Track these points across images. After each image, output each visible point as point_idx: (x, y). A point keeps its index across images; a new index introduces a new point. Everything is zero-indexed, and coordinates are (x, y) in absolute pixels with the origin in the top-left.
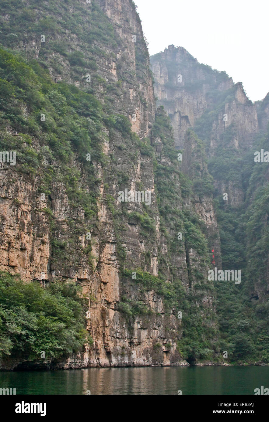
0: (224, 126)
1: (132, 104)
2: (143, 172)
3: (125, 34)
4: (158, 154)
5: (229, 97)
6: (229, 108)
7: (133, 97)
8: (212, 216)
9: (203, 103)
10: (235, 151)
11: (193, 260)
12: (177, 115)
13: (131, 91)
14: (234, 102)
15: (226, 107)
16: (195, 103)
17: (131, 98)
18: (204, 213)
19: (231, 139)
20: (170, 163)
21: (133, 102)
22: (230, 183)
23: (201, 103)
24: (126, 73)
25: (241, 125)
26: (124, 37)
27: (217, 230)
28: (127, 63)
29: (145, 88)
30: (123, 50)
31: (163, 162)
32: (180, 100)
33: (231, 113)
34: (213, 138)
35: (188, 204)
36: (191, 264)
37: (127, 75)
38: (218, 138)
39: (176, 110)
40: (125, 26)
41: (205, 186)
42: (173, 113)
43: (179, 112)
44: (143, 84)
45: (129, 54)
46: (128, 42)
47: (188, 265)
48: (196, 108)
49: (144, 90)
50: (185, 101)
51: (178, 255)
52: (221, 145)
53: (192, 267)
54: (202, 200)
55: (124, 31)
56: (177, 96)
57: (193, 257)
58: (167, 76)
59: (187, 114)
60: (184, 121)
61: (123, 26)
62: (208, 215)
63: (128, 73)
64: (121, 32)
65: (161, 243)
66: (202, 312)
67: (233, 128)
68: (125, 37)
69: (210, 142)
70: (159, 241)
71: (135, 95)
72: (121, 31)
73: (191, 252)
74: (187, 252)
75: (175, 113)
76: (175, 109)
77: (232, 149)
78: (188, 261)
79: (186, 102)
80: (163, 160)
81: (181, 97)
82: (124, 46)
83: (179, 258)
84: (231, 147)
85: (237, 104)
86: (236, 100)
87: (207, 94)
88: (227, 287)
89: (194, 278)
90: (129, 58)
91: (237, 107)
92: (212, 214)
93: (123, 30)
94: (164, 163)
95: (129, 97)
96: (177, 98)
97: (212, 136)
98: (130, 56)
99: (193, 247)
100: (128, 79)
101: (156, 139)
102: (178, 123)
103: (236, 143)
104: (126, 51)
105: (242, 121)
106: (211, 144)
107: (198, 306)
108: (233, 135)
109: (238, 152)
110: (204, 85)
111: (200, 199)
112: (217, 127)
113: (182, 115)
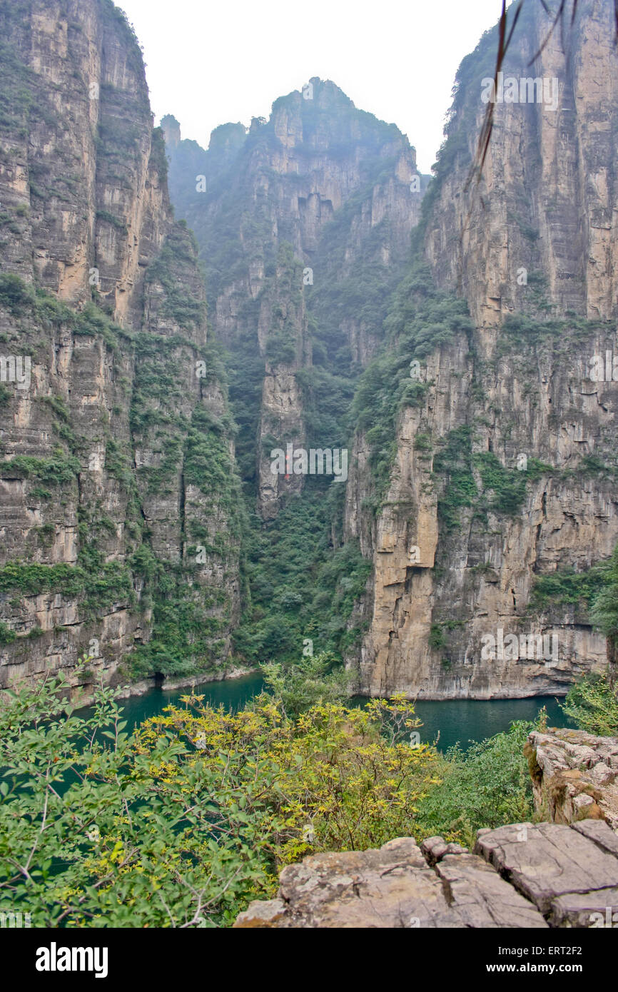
0: (370, 225)
1: (66, 240)
2: (75, 367)
3: (68, 102)
4: (153, 315)
5: (383, 173)
6: (381, 194)
7: (70, 226)
8: (292, 399)
9: (355, 178)
10: (380, 268)
11: (192, 504)
12: (314, 199)
13: (66, 215)
14: (391, 180)
15: (376, 192)
16: (344, 178)
17: (65, 229)
18: (279, 394)
19: (376, 248)
20: (176, 328)
21: (67, 236)
22: (363, 326)
23: (351, 179)
24: (59, 180)
25: (402, 221)
26: (66, 108)
27: (299, 422)
28: (65, 160)
29: (127, 198)
30: (60, 135)
31: (162, 329)
32: (319, 173)
33: (382, 202)
34: (350, 246)
35: (212, 396)
36: (187, 512)
37: (61, 184)
38: (359, 245)
39: (312, 192)
40: (68, 87)
41: (285, 347)
42: (306, 197)
43: (318, 194)
44: (122, 190)
45: (71, 142)
46: (72, 120)
47: (183, 514)
48: (345, 186)
49: (124, 201)
50: (327, 175)
51: (163, 498)
52: (361, 258)
53: (188, 517)
54: (276, 372)
55: (67, 97)
56: (315, 166)
57: (193, 499)
58: (301, 133)
59: (330, 197)
60: (325, 209)
61: (65, 87)
62: (285, 397)
63: (63, 181)
64: (59, 101)
65: (106, 492)
66: (197, 593)
67: (382, 229)
68: (69, 108)
69: (344, 253)
70: (100, 489)
71: (74, 221)
72: (59, 97)
73: (191, 491)
74: (183, 491)
75: (310, 195)
76: (310, 190)
77: (376, 265)
78: (182, 506)
79: (330, 177)
80: (162, 325)
81: (322, 168)
82: (62, 128)
83: (164, 504)
84: (375, 262)
85: (396, 186)
86: (395, 178)
87: (361, 164)
88: (300, 521)
89: (189, 536)
90: (71, 150)
91: (396, 191)
92: (293, 395)
93: (63, 96)
94: (163, 331)
95: (62, 226)
96: (315, 171)
97: (350, 242)
98: (74, 145)
99: (192, 482)
100: (62, 193)
101: (153, 286)
102: (315, 213)
103: (386, 255)
104: (67, 136)
105: (403, 215)
106: (347, 256)
107: (191, 585)
108: (381, 240)
109: (386, 271)
110: (358, 148)
111: (272, 369)
112: (358, 226)
113: (322, 198)
